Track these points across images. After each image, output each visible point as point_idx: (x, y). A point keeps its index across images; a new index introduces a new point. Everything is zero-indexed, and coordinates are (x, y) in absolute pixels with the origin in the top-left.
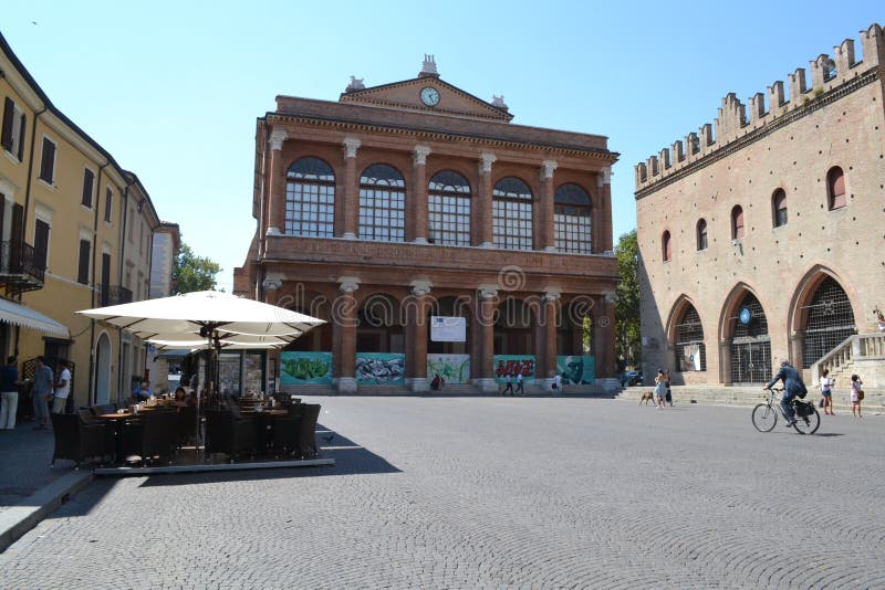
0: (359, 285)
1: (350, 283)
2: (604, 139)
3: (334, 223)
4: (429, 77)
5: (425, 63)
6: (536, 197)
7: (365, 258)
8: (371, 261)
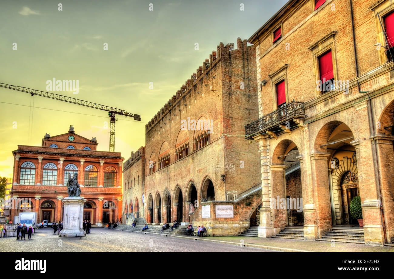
0: (41, 198)
1: (38, 197)
2: (120, 153)
3: (35, 180)
4: (71, 132)
5: (70, 128)
6: (99, 171)
7: (43, 190)
8: (44, 191)
